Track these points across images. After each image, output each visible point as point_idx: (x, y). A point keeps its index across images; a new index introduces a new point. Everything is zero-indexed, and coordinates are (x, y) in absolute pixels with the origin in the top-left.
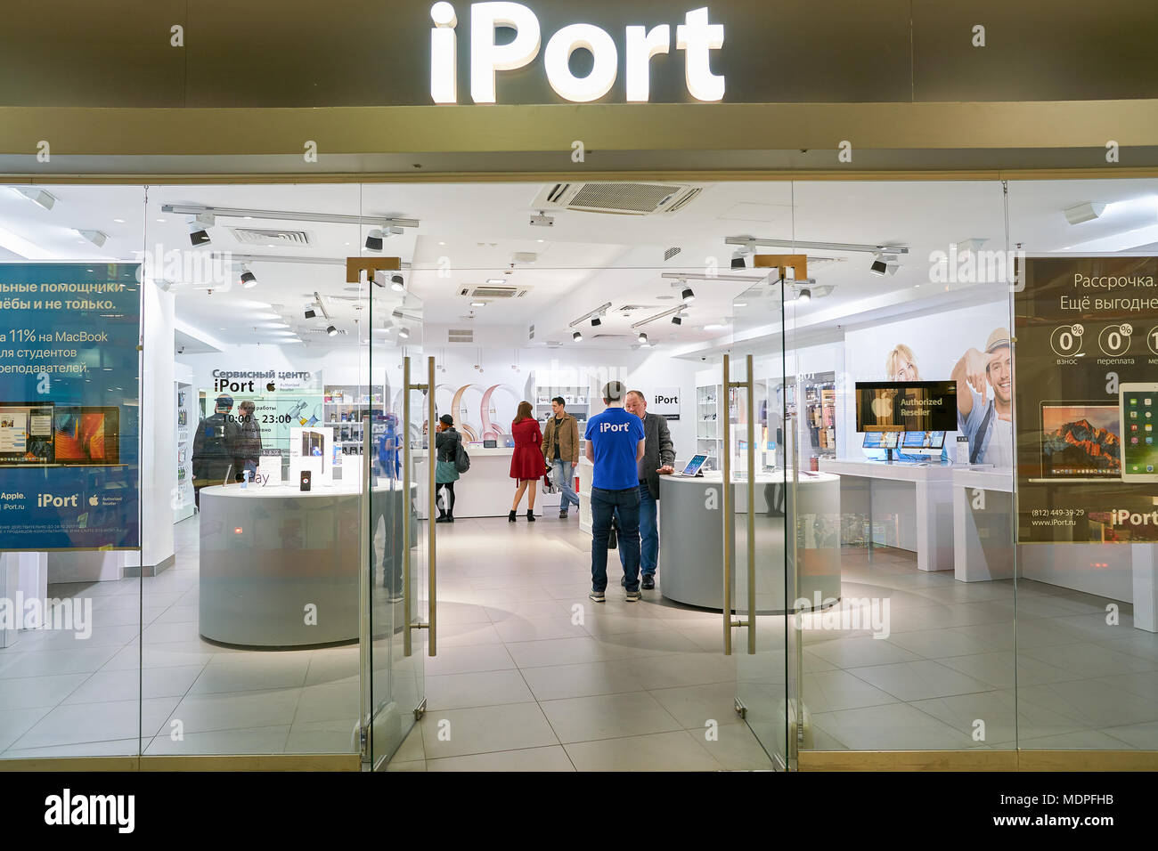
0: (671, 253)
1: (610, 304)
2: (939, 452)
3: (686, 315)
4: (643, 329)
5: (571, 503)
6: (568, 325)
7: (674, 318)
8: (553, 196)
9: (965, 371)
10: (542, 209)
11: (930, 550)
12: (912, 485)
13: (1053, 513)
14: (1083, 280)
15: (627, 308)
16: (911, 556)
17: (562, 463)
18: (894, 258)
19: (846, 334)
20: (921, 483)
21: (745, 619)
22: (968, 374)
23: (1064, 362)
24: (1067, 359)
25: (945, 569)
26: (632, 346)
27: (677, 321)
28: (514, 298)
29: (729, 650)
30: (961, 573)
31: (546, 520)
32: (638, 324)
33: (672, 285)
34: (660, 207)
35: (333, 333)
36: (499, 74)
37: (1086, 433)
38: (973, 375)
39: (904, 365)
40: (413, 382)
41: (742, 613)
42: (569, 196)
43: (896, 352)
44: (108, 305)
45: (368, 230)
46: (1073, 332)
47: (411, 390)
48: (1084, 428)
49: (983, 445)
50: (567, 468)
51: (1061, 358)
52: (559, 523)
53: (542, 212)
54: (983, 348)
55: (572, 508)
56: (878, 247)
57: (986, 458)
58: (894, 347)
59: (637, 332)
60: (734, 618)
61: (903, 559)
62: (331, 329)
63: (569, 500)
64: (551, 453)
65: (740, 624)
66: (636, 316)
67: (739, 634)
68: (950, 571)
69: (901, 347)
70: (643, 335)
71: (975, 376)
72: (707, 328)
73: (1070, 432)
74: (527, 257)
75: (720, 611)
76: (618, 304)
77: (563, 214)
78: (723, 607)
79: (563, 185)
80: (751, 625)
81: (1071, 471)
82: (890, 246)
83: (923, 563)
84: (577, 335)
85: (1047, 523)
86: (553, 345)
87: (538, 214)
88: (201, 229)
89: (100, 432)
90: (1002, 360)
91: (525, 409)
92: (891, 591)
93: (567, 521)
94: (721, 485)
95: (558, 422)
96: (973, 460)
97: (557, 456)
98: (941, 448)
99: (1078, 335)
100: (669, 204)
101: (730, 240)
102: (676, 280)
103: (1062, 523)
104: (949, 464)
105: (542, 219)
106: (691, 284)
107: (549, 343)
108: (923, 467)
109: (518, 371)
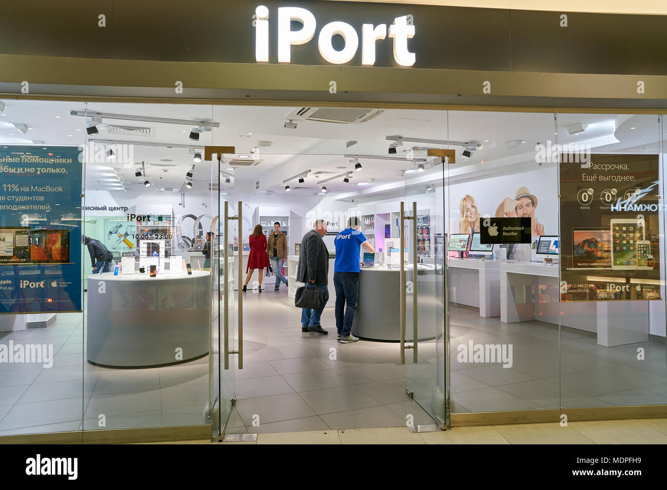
0: (350, 144)
1: (310, 171)
2: (490, 253)
3: (351, 177)
4: (324, 184)
5: (281, 282)
6: (282, 182)
7: (345, 179)
8: (300, 113)
9: (504, 210)
10: (291, 119)
11: (487, 306)
12: (477, 272)
13: (579, 286)
14: (594, 166)
15: (319, 173)
16: (477, 310)
17: (278, 260)
18: (474, 149)
19: (436, 188)
20: (482, 269)
21: (412, 344)
22: (505, 211)
23: (584, 208)
24: (585, 206)
25: (495, 316)
26: (314, 194)
27: (346, 180)
28: (252, 166)
29: (403, 362)
30: (504, 318)
31: (267, 292)
32: (321, 182)
33: (350, 161)
34: (358, 120)
35: (148, 185)
36: (293, 47)
37: (594, 245)
38: (508, 212)
39: (469, 206)
40: (230, 215)
41: (411, 341)
42: (310, 112)
43: (465, 199)
44: (63, 170)
45: (191, 128)
46: (589, 192)
47: (229, 220)
48: (593, 242)
49: (513, 249)
50: (280, 262)
51: (582, 206)
52: (274, 293)
53: (291, 121)
54: (513, 198)
55: (282, 285)
56: (466, 143)
57: (515, 256)
58: (464, 197)
59: (321, 186)
60: (406, 344)
61: (471, 311)
62: (147, 182)
63: (281, 279)
64: (271, 254)
65: (409, 347)
66: (322, 177)
67: (409, 352)
68: (499, 317)
69: (468, 196)
70: (324, 188)
71: (509, 213)
72: (359, 184)
73: (586, 244)
74: (265, 144)
75: (399, 341)
76: (314, 171)
77: (303, 122)
78: (400, 339)
79: (307, 108)
80: (415, 348)
81: (587, 264)
82: (472, 142)
83: (483, 313)
84: (287, 187)
85: (575, 291)
86: (270, 192)
87: (289, 121)
88: (93, 125)
89: (58, 245)
90: (524, 204)
91: (259, 229)
92: (469, 328)
93: (279, 292)
94: (399, 272)
95: (276, 236)
96: (508, 258)
97: (275, 255)
98: (492, 251)
99: (591, 194)
100: (363, 118)
101: (388, 138)
102: (353, 159)
103: (583, 291)
104: (495, 260)
105: (291, 125)
106: (360, 161)
107: (267, 191)
108: (483, 261)
109: (249, 207)
